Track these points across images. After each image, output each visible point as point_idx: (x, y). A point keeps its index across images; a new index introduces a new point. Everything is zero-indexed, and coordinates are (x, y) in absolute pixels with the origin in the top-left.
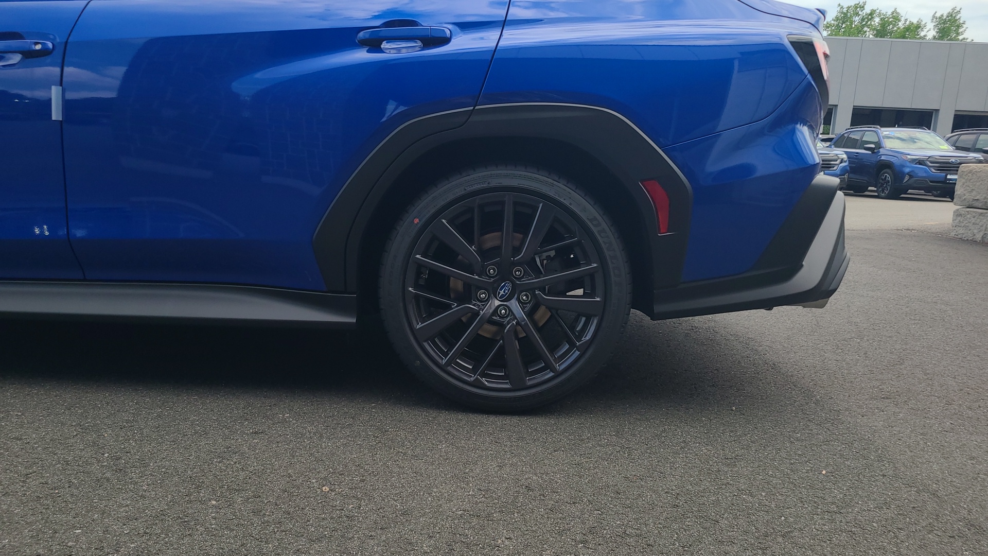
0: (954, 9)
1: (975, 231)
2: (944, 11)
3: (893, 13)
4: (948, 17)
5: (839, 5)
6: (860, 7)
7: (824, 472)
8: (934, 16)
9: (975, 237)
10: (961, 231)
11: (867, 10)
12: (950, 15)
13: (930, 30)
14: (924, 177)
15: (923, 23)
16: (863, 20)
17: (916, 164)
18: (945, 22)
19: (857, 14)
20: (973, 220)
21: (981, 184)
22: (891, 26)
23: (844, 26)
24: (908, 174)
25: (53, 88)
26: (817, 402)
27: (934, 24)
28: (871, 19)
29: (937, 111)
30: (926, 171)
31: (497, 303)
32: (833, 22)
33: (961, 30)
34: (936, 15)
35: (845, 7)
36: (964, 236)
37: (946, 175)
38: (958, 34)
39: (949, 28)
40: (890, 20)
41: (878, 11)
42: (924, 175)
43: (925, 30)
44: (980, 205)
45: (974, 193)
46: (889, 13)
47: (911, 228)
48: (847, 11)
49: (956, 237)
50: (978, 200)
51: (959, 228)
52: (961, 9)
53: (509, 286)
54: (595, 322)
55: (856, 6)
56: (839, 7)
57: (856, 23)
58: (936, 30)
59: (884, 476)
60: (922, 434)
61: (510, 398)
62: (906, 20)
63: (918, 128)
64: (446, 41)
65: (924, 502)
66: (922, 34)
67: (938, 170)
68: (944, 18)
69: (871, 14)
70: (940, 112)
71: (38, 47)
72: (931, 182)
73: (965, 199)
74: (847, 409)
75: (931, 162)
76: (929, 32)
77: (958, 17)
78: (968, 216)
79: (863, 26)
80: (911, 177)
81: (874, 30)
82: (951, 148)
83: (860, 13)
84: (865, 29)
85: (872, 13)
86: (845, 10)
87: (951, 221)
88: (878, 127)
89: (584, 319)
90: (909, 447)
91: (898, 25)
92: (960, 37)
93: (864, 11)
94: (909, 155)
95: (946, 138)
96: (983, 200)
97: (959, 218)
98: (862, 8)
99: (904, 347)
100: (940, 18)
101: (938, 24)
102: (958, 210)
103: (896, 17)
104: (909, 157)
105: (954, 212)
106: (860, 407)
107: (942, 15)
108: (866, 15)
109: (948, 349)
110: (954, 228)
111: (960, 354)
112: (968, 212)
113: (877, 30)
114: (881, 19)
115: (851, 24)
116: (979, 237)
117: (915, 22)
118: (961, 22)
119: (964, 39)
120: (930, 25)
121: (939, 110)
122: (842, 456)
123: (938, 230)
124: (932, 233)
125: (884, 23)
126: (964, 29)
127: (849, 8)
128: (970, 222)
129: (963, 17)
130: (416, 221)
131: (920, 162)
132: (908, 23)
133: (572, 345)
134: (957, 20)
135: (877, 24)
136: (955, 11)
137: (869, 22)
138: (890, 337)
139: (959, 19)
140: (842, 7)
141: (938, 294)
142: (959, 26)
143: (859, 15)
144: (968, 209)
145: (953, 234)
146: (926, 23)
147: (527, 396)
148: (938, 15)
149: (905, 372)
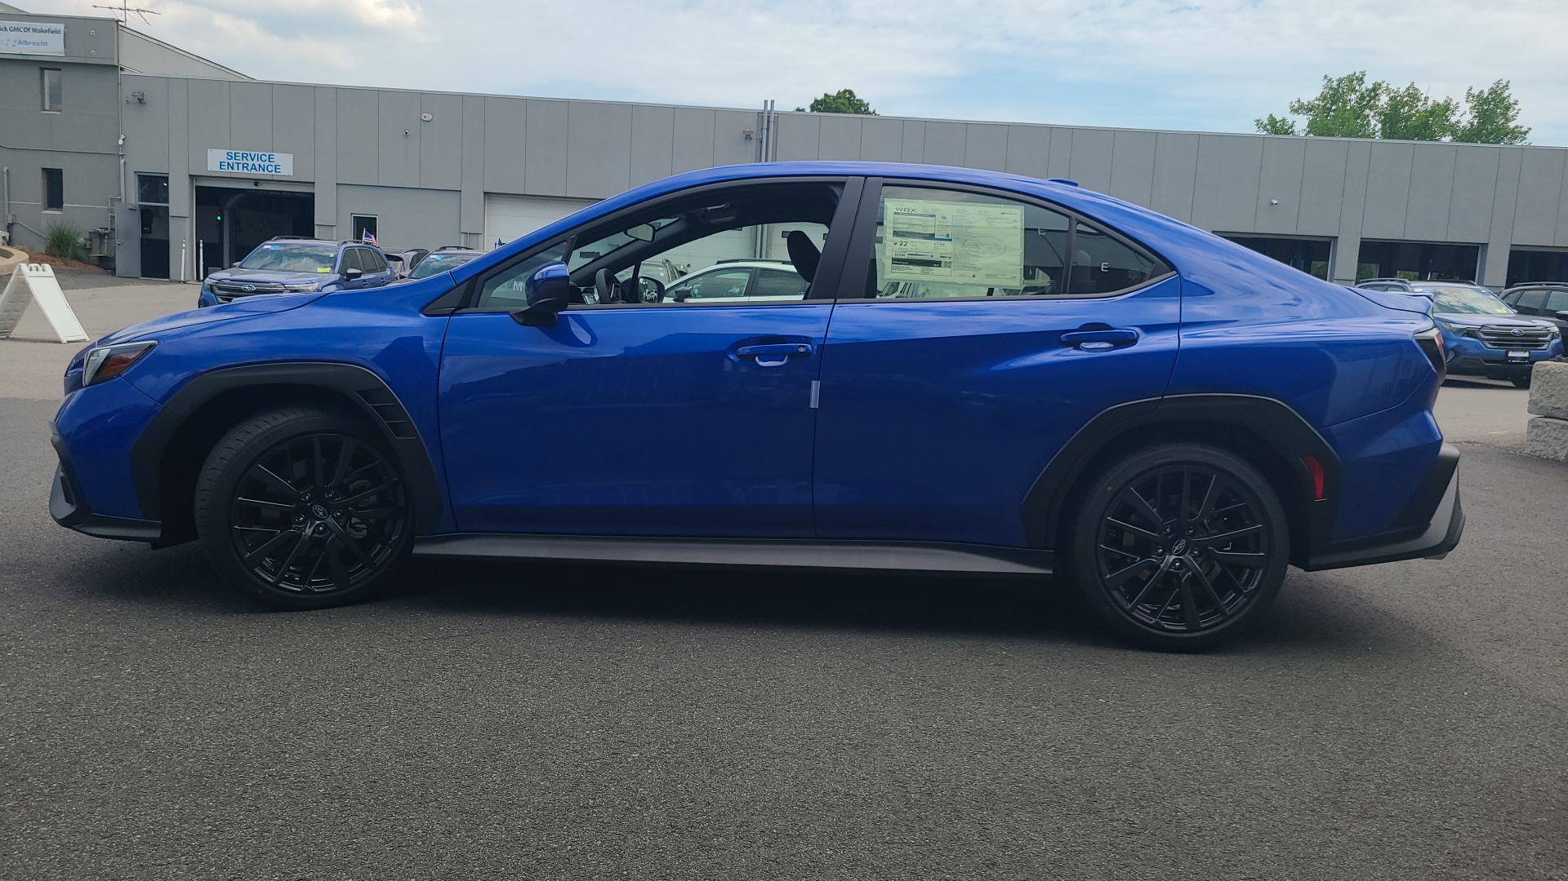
0: (1498, 83)
1: (1557, 448)
2: (1484, 86)
3: (1408, 89)
4: (1490, 94)
5: (1326, 77)
6: (1355, 80)
7: (1466, 694)
8: (1469, 94)
9: (1557, 455)
10: (1539, 447)
11: (1368, 84)
12: (1493, 91)
13: (1465, 113)
14: (1478, 354)
15: (1454, 103)
16: (1362, 97)
17: (1463, 336)
18: (1486, 101)
19: (1354, 90)
20: (1554, 434)
21: (1562, 388)
22: (1407, 108)
23: (1333, 108)
24: (1453, 349)
25: (814, 382)
26: (1438, 643)
27: (1471, 105)
28: (1374, 97)
29: (1485, 245)
30: (1478, 346)
31: (1173, 557)
32: (1317, 102)
33: (1511, 114)
34: (1472, 92)
35: (1334, 79)
36: (1543, 454)
37: (1507, 353)
38: (1507, 120)
39: (1493, 111)
40: (1405, 99)
41: (1384, 85)
42: (1476, 351)
43: (1458, 114)
44: (1562, 416)
45: (1553, 400)
46: (1403, 89)
47: (1473, 440)
48: (1339, 85)
49: (1533, 454)
50: (1559, 408)
51: (1536, 443)
52: (1508, 82)
53: (1184, 541)
54: (1261, 572)
55: (1350, 79)
56: (1326, 81)
57: (1352, 103)
58: (1474, 114)
59: (1513, 696)
60: (1537, 668)
61: (1187, 639)
62: (1426, 99)
63: (1463, 282)
64: (1134, 342)
65: (1549, 712)
66: (1453, 119)
67: (1495, 345)
68: (1485, 96)
69: (1374, 89)
70: (1490, 247)
71: (802, 350)
72: (1487, 361)
73: (1542, 406)
74: (1467, 650)
75: (1485, 334)
76: (1464, 116)
77: (1505, 95)
78: (1547, 428)
79: (1363, 108)
80: (1457, 354)
81: (1380, 114)
82: (1513, 312)
83: (1357, 88)
84: (1367, 111)
85: (1376, 88)
86: (1335, 85)
87: (1526, 435)
88: (1407, 280)
89: (1248, 571)
90: (1528, 677)
91: (1417, 106)
92: (1512, 125)
93: (1363, 86)
94: (1454, 323)
95: (1502, 295)
96: (1565, 409)
97: (1536, 430)
98: (1361, 80)
99: (1503, 594)
100: (1478, 96)
101: (1475, 105)
102: (1533, 420)
103: (1413, 95)
104: (1453, 326)
105: (1529, 422)
106: (1478, 647)
107: (1482, 92)
108: (1367, 91)
109: (1545, 596)
110: (1529, 443)
111: (1559, 601)
112: (1547, 423)
113: (1385, 115)
114: (1391, 99)
115: (1344, 105)
116: (1562, 455)
117: (1441, 102)
118: (1512, 101)
119: (1517, 127)
120: (1465, 107)
121: (1487, 244)
122: (1475, 683)
123: (1508, 444)
124: (1501, 448)
125: (1396, 103)
126: (1515, 111)
127: (1340, 81)
128: (1550, 436)
129: (1513, 94)
130: (1109, 488)
131: (1470, 333)
132: (1430, 103)
133: (1239, 593)
134: (1504, 99)
135: (1385, 106)
136: (1501, 86)
137: (1372, 101)
138: (1486, 584)
139: (1509, 96)
140: (1330, 80)
141: (1524, 535)
142: (1507, 108)
143: (1356, 91)
144: (1547, 420)
145: (1528, 450)
146: (1458, 103)
147: (1202, 637)
148: (1475, 92)
149: (1510, 619)
